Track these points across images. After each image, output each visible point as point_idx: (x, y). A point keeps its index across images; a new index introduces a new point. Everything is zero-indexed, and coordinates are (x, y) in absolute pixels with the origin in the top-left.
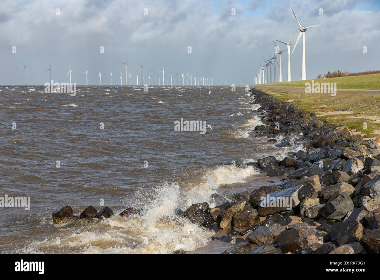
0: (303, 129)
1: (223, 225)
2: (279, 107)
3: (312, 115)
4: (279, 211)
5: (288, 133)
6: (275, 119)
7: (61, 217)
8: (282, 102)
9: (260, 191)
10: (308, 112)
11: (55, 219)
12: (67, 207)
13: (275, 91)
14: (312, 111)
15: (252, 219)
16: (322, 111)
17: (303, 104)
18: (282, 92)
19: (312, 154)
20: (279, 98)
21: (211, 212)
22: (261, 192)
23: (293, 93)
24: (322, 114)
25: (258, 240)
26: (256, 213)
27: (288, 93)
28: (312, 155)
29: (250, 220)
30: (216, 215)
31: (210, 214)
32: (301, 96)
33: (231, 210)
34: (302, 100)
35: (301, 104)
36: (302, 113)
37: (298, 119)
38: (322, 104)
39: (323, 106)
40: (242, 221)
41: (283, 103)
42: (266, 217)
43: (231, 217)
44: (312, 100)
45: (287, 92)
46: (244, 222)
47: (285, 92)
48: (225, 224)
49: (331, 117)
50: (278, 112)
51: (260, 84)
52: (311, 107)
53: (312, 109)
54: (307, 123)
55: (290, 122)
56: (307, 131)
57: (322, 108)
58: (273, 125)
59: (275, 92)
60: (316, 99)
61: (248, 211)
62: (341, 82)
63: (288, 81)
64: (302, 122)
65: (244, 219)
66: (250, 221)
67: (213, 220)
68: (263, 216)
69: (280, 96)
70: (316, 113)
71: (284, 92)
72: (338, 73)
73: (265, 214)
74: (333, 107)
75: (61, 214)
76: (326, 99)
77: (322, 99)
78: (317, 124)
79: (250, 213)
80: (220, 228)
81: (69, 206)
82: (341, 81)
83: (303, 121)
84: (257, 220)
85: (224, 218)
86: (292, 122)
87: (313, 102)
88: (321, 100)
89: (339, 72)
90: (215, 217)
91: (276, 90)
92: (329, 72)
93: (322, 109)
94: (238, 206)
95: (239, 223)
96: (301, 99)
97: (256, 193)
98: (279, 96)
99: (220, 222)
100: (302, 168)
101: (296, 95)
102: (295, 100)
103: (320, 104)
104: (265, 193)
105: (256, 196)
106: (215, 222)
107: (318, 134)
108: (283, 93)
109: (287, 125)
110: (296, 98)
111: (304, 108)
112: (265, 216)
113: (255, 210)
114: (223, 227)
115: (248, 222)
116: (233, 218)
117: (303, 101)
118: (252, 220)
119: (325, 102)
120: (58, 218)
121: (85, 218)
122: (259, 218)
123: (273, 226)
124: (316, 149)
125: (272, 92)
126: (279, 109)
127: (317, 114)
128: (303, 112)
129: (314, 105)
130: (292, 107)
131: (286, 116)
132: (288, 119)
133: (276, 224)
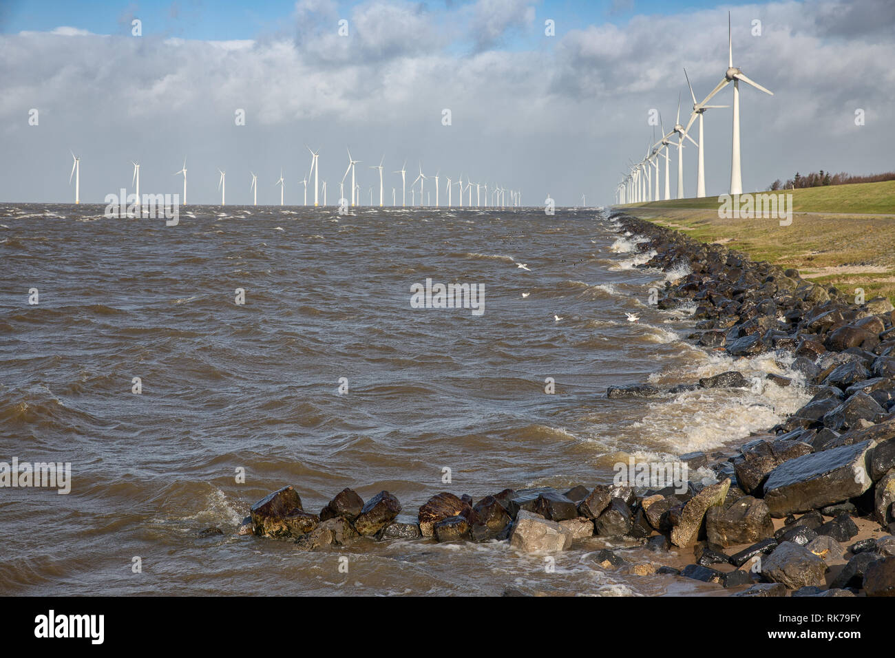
0: (783, 306)
1: (678, 537)
2: (704, 256)
3: (790, 273)
4: (819, 505)
5: (747, 316)
6: (701, 283)
7: (273, 516)
8: (705, 245)
9: (759, 455)
10: (779, 268)
11: (259, 520)
12: (287, 490)
13: (675, 219)
14: (787, 266)
15: (753, 523)
16: (810, 266)
17: (757, 249)
18: (694, 221)
19: (834, 366)
20: (691, 235)
21: (644, 506)
22: (761, 456)
23: (722, 224)
24: (813, 273)
25: (790, 577)
26: (764, 510)
27: (708, 223)
28: (833, 369)
29: (749, 525)
30: (658, 512)
31: (640, 512)
32: (744, 231)
33: (700, 502)
34: (751, 240)
35: (753, 250)
36: (764, 270)
37: (760, 283)
38: (805, 249)
39: (809, 253)
40: (728, 527)
41: (708, 248)
42: (785, 518)
43: (700, 518)
44: (777, 241)
45: (707, 221)
46: (735, 530)
47: (701, 222)
48: (684, 535)
49: (838, 280)
50: (704, 267)
51: (630, 202)
52: (781, 256)
53: (783, 260)
54: (789, 294)
55: (743, 292)
56: (794, 313)
57: (808, 259)
58: (700, 298)
59: (675, 222)
60: (786, 238)
61: (743, 505)
62: (836, 198)
63: (699, 197)
64: (775, 291)
65: (735, 524)
66: (749, 529)
67: (651, 525)
68: (779, 517)
69: (693, 231)
70: (799, 270)
71: (697, 220)
72: (821, 178)
73: (783, 511)
74: (837, 256)
75: (274, 508)
76: (811, 238)
77: (802, 238)
78: (814, 296)
79: (747, 509)
80: (671, 545)
81: (291, 488)
82: (836, 195)
83: (777, 288)
84: (767, 526)
85: (681, 520)
86: (750, 291)
87: (781, 245)
88: (798, 241)
89: (822, 174)
90: (655, 518)
91: (678, 217)
92: (797, 175)
93: (808, 262)
94: (715, 491)
95: (721, 534)
96: (746, 238)
97: (749, 461)
98: (689, 231)
99: (672, 529)
100: (821, 401)
101: (732, 229)
102: (733, 240)
103: (799, 250)
104: (772, 459)
105: (751, 467)
106: (655, 529)
107: (830, 319)
108: (697, 223)
109: (737, 298)
110: (733, 235)
111: (762, 257)
112: (782, 518)
113: (761, 501)
114: (679, 543)
115: (745, 530)
116: (705, 520)
117: (753, 242)
118: (756, 526)
119: (811, 243)
120: (267, 518)
121: (334, 517)
122: (771, 522)
123: (818, 542)
124: (838, 356)
125: (669, 221)
126: (705, 261)
127: (801, 273)
128: (767, 266)
129: (785, 252)
130: (735, 256)
131: (728, 277)
132: (737, 284)
133: (822, 538)
